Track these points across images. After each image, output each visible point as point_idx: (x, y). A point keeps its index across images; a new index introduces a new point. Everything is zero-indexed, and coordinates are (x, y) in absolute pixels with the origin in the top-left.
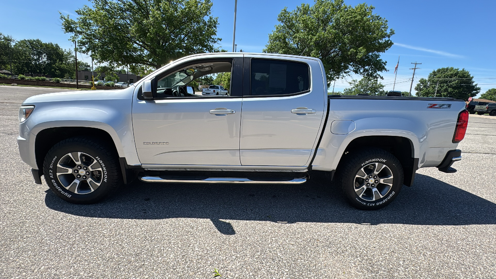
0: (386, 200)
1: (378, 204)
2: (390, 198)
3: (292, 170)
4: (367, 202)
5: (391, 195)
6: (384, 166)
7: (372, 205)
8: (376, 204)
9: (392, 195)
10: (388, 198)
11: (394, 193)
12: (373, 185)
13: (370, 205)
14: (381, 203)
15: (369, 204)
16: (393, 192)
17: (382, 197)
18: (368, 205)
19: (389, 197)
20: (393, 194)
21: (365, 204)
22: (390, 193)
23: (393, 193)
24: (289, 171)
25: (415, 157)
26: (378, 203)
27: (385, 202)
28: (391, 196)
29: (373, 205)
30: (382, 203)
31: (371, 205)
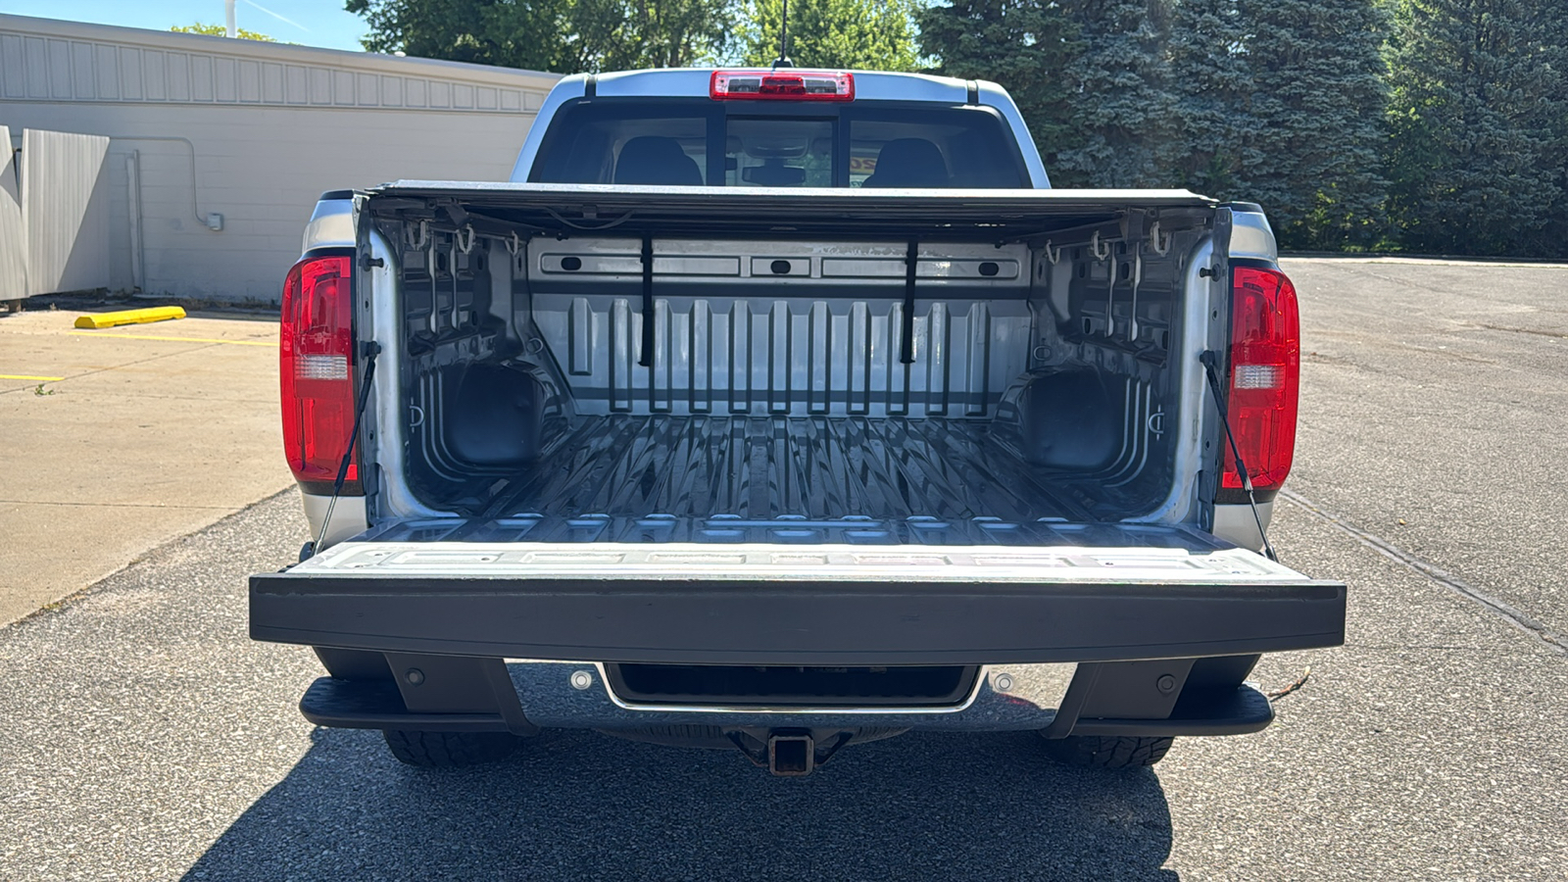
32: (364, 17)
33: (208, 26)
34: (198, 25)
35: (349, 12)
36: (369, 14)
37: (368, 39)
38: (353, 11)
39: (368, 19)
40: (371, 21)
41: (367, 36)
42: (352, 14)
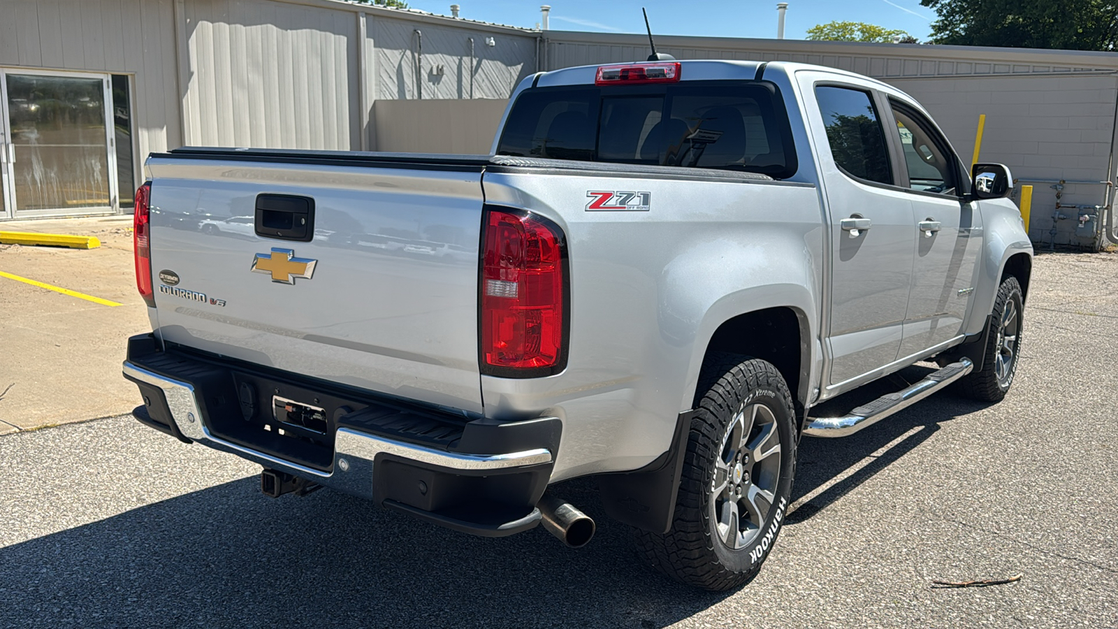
32: (935, 9)
33: (840, 22)
34: (834, 22)
35: (923, 6)
36: (939, 5)
37: (938, 24)
38: (927, 5)
39: (937, 10)
40: (940, 12)
41: (937, 22)
42: (926, 7)
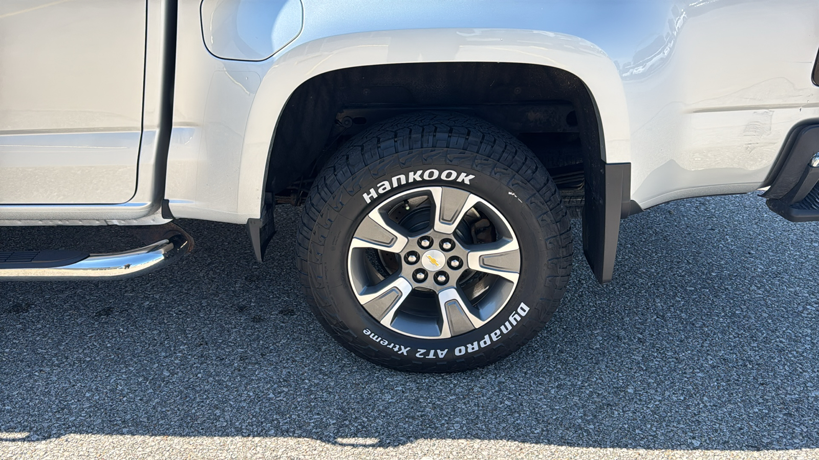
0: (493, 335)
1: (460, 351)
2: (510, 328)
3: (105, 220)
4: (415, 344)
5: (514, 319)
6: (473, 199)
7: (436, 354)
8: (451, 351)
9: (519, 319)
10: (502, 328)
11: (527, 309)
12: (442, 278)
13: (427, 353)
14: (473, 347)
15: (423, 351)
16: (522, 305)
17: (478, 323)
18: (418, 355)
19: (507, 324)
20: (523, 314)
21: (404, 351)
22: (511, 307)
23: (524, 309)
24: (97, 223)
25: (608, 162)
26: (463, 348)
27: (489, 343)
28: (515, 323)
29: (441, 356)
30: (476, 348)
31: (431, 356)
